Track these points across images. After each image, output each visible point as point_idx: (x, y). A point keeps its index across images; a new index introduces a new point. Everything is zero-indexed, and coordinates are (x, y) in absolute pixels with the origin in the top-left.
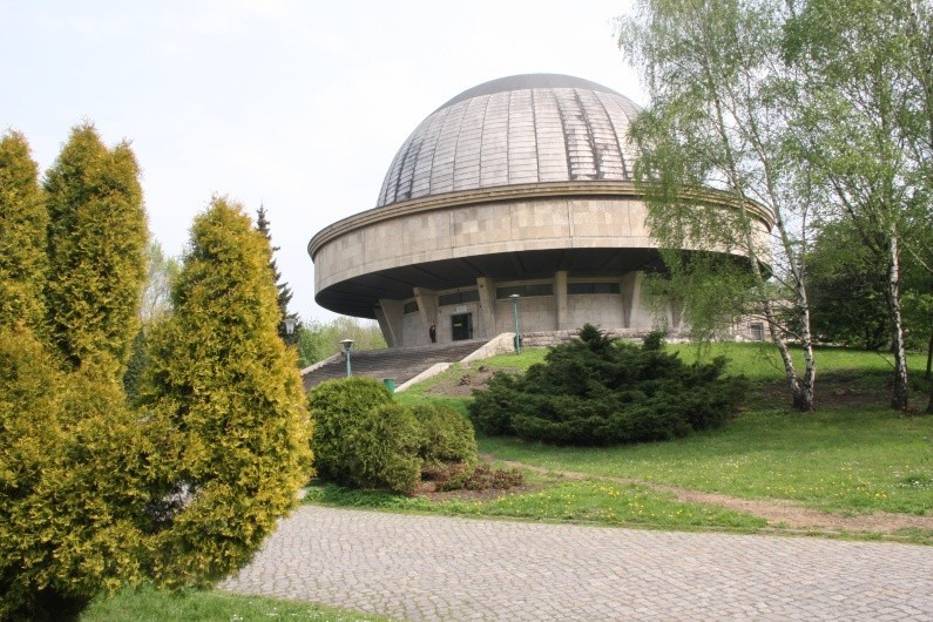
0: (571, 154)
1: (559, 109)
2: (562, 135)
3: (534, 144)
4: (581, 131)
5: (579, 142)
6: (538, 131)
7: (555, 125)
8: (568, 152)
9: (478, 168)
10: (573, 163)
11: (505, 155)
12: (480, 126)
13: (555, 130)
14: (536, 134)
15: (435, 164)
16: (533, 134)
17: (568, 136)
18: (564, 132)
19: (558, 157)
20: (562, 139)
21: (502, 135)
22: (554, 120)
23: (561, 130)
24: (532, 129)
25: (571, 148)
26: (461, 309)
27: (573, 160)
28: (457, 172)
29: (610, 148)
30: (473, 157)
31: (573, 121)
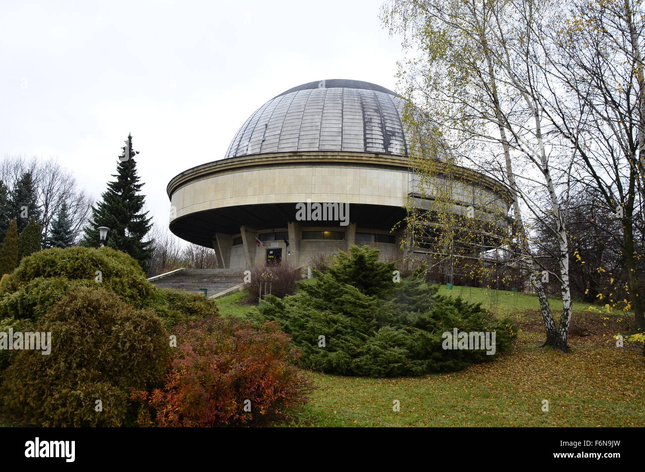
0: (367, 136)
1: (362, 103)
2: (362, 121)
3: (341, 126)
4: (376, 120)
5: (374, 128)
6: (344, 117)
7: (357, 114)
8: (365, 134)
9: (297, 140)
10: (369, 143)
11: (318, 132)
12: (303, 110)
13: (357, 117)
14: (343, 118)
15: (266, 135)
16: (341, 118)
17: (366, 123)
18: (364, 119)
19: (357, 137)
20: (362, 125)
21: (318, 118)
22: (357, 111)
23: (361, 118)
24: (341, 115)
25: (367, 132)
26: (275, 245)
27: (368, 141)
28: (282, 142)
29: (397, 134)
30: (295, 132)
31: (370, 113)
